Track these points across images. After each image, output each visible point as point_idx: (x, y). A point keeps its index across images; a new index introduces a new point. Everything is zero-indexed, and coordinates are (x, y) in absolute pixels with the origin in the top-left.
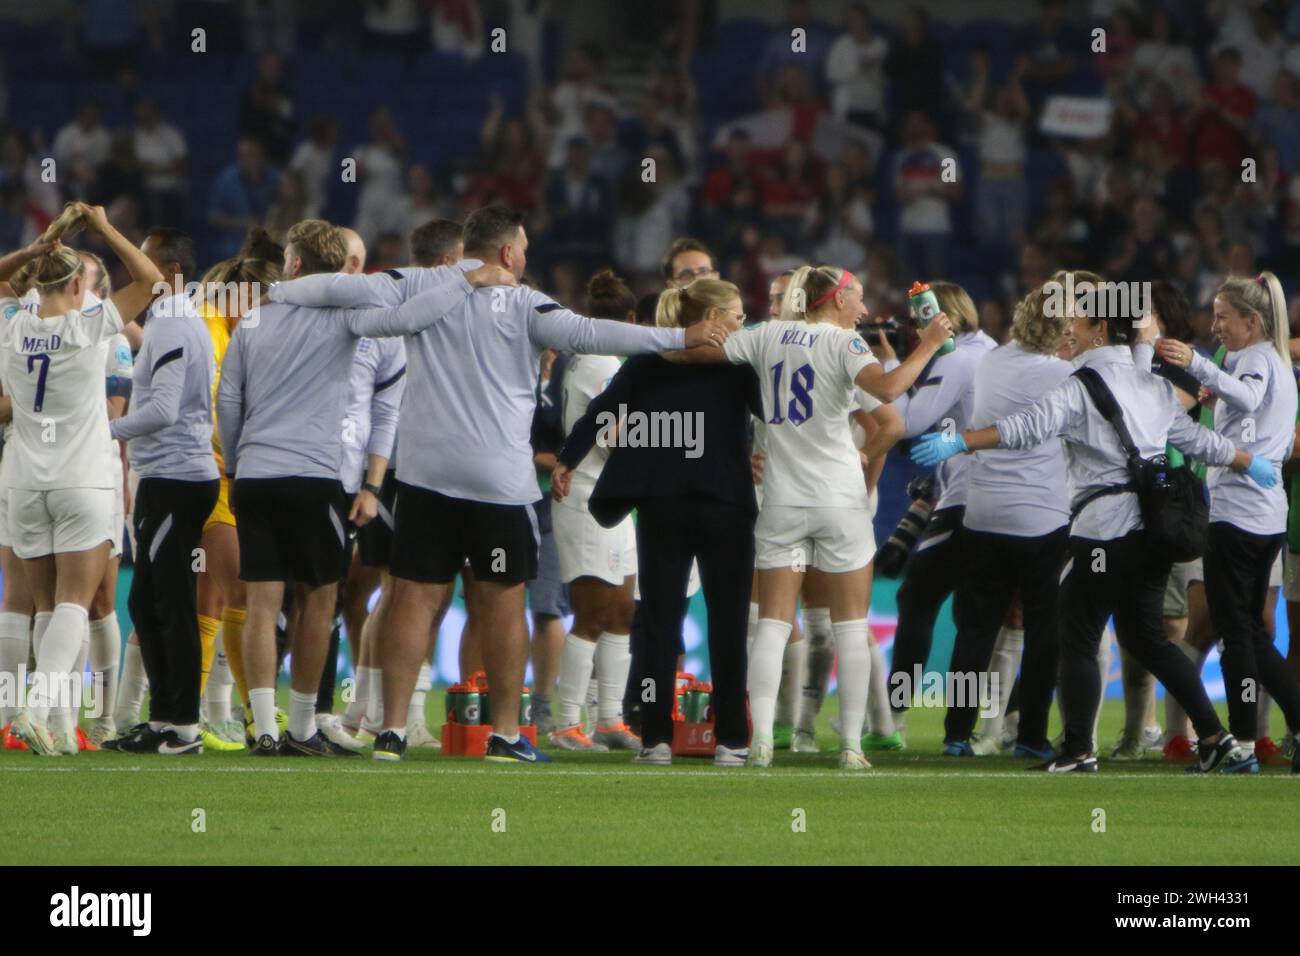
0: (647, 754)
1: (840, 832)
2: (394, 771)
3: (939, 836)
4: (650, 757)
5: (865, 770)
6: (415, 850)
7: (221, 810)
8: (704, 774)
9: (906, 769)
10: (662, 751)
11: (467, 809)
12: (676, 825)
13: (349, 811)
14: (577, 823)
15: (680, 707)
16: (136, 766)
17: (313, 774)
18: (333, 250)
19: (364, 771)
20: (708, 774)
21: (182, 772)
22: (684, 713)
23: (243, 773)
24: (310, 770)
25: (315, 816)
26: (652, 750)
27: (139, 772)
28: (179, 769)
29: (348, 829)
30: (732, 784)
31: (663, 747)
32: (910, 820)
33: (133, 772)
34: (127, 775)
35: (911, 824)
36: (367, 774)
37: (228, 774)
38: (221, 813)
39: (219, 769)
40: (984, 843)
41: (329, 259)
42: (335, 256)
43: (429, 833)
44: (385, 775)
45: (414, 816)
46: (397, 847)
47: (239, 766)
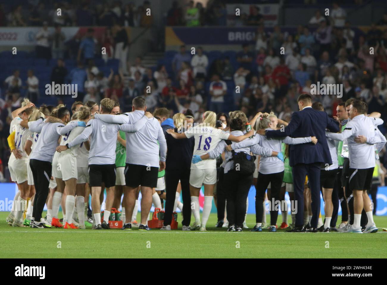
0: (165, 228)
1: (196, 246)
2: (89, 232)
3: (219, 247)
4: (166, 228)
5: (205, 231)
6: (94, 251)
7: (47, 241)
8: (163, 232)
9: (211, 231)
10: (168, 227)
11: (106, 241)
12: (156, 245)
13: (78, 242)
14: (132, 244)
15: (157, 216)
16: (26, 231)
17: (69, 233)
18: (109, 105)
19: (81, 232)
20: (164, 232)
21: (38, 232)
22: (158, 218)
23: (52, 232)
24: (68, 232)
25: (69, 243)
26: (166, 227)
27: (27, 232)
28: (37, 232)
29: (77, 246)
30: (170, 235)
31: (169, 226)
32: (213, 243)
33: (26, 232)
34: (24, 233)
35: (213, 244)
36: (82, 233)
37: (49, 233)
38: (47, 242)
39: (46, 232)
40: (230, 249)
41: (108, 108)
42: (109, 107)
43: (97, 247)
44: (86, 233)
45: (93, 243)
46: (90, 250)
47: (51, 231)
